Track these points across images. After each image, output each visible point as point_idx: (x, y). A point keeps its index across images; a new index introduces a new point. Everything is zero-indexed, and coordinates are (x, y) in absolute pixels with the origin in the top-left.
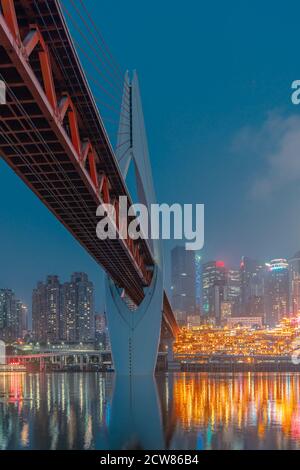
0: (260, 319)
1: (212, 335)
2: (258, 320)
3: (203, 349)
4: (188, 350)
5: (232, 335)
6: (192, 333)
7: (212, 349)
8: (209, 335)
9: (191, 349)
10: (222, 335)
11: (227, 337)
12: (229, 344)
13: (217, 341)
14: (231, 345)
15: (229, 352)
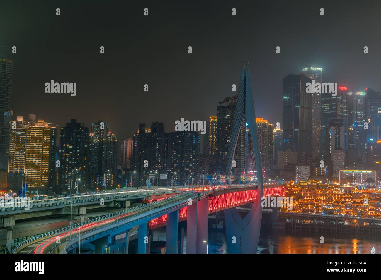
0: (374, 173)
1: (320, 192)
6: (300, 189)
7: (318, 208)
8: (317, 191)
9: (297, 207)
10: (331, 192)
11: (335, 194)
12: (337, 204)
13: (325, 198)
14: (338, 205)
15: (336, 211)
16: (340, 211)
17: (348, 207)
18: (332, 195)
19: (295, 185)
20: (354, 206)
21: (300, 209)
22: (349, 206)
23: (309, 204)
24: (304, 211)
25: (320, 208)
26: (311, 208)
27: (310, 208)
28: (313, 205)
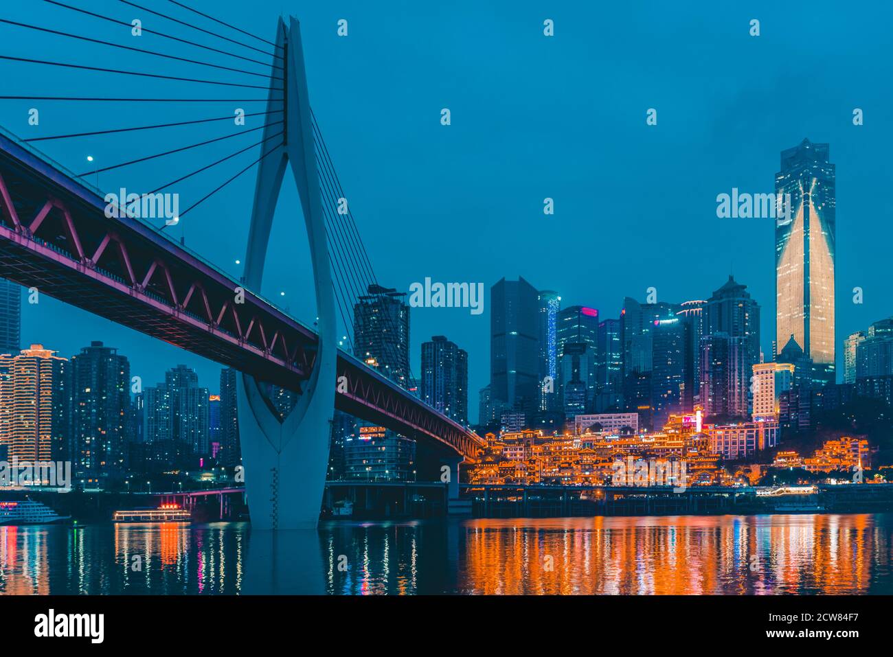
0: (635, 416)
1: (539, 449)
2: (632, 419)
3: (519, 475)
4: (490, 477)
5: (575, 447)
6: (504, 446)
7: (534, 474)
8: (533, 449)
9: (497, 476)
10: (558, 448)
11: (566, 451)
12: (567, 465)
13: (547, 460)
14: (569, 467)
15: (566, 479)
16: (573, 477)
17: (587, 470)
18: (560, 453)
19: (497, 441)
20: (597, 467)
21: (501, 478)
22: (589, 469)
23: (518, 469)
24: (508, 481)
25: (537, 475)
26: (521, 475)
27: (519, 476)
28: (524, 469)
